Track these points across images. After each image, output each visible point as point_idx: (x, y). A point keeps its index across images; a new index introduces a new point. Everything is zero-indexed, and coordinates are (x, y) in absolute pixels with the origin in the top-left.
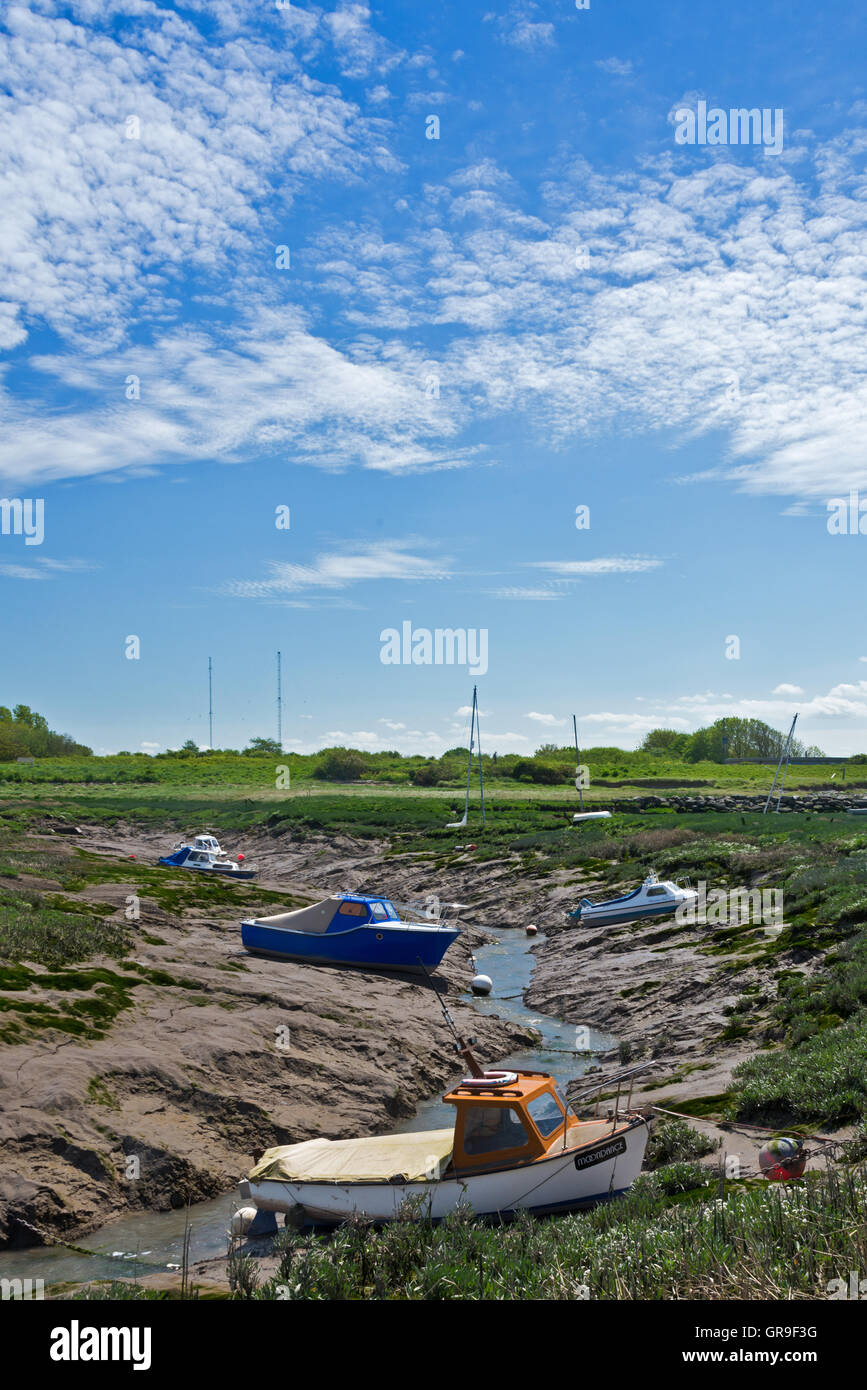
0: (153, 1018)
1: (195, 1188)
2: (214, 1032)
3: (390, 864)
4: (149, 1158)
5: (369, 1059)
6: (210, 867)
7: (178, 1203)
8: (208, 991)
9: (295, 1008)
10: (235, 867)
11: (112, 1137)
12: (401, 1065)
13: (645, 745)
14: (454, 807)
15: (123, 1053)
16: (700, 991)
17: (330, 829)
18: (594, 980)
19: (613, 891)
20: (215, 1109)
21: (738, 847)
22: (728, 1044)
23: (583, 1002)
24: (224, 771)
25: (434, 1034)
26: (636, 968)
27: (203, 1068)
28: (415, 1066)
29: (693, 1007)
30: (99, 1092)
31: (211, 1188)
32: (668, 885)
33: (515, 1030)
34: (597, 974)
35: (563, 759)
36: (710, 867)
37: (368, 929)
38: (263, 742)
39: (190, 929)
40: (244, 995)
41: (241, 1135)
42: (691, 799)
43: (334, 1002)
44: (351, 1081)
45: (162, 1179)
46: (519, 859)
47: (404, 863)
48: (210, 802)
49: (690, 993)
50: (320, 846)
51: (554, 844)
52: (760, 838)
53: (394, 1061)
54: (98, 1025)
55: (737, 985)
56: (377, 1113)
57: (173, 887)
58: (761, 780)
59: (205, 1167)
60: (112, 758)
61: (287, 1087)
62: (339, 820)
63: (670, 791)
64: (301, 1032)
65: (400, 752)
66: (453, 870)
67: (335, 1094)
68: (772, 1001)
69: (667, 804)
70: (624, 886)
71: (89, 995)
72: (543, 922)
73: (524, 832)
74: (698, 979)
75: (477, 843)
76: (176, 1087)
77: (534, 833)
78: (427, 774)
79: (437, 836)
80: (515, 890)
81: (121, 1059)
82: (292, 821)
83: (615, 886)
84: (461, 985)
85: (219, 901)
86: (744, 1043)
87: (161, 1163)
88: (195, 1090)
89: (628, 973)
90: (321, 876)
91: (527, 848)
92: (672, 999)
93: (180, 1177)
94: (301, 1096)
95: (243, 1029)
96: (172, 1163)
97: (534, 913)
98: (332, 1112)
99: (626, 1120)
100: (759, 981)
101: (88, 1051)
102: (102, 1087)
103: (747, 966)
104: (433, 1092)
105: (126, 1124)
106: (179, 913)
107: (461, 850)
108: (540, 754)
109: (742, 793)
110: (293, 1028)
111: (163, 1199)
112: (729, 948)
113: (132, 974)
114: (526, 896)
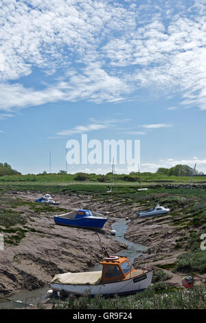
0: (30, 240)
1: (38, 284)
2: (45, 244)
3: (92, 201)
4: (27, 276)
5: (84, 252)
6: (48, 202)
7: (34, 288)
8: (44, 233)
9: (66, 238)
10: (54, 202)
11: (18, 271)
13: (157, 171)
14: (108, 187)
15: (22, 249)
16: (170, 235)
17: (78, 193)
18: (142, 232)
19: (148, 209)
20: (44, 264)
21: (180, 198)
23: (139, 238)
24: (53, 178)
25: (101, 245)
26: (153, 229)
27: (42, 253)
28: (95, 254)
29: (168, 239)
30: (16, 259)
31: (42, 284)
32: (162, 207)
33: (121, 245)
34: (143, 230)
35: (136, 175)
36: (173, 203)
37: (85, 218)
38: (62, 171)
39: (42, 218)
40: (53, 235)
41: (50, 271)
42: (169, 185)
43: (75, 237)
44: (79, 257)
45: (30, 282)
46: (124, 201)
47: (95, 201)
48: (49, 186)
49: (167, 236)
50: (75, 197)
51: (133, 197)
52: (186, 195)
53: (90, 252)
54: (17, 242)
55: (179, 234)
56: (85, 266)
57: (38, 207)
59: (41, 279)
60: (26, 175)
61: (63, 259)
62: (80, 191)
63: (163, 183)
64: (67, 244)
65: (96, 174)
66: (108, 203)
67: (74, 261)
68: (188, 238)
69: (163, 186)
70: (151, 208)
71: (15, 234)
72: (130, 217)
73: (125, 194)
74: (169, 232)
75: (114, 196)
76: (35, 258)
77: (128, 194)
78: (102, 179)
79: (104, 195)
80: (123, 208)
81: (22, 251)
82: (69, 191)
83: (148, 207)
84: (108, 233)
85: (49, 211)
87: (30, 278)
88: (39, 259)
89: (151, 230)
90: (75, 204)
91: (126, 198)
92: (162, 237)
93: (34, 282)
94: (66, 261)
95: (52, 243)
96: (33, 278)
97: (128, 214)
98: (74, 265)
99: (147, 270)
100: (185, 233)
101: (14, 248)
103: (182, 229)
104: (100, 260)
105: (22, 267)
106: (39, 214)
107: (110, 198)
108: (130, 174)
109: (182, 184)
110: (65, 243)
111: (30, 287)
112: (177, 224)
113: (26, 229)
114: (126, 210)
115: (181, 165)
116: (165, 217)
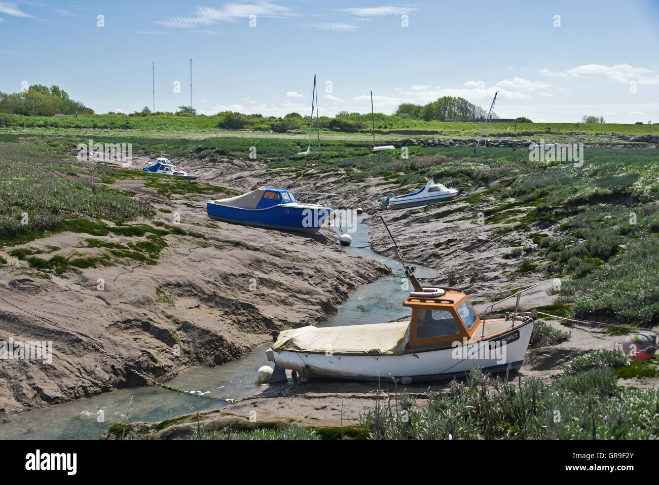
0: (180, 254)
1: (228, 353)
2: (217, 262)
3: (270, 174)
4: (200, 335)
5: (304, 280)
6: (172, 174)
7: (220, 361)
8: (205, 239)
9: (256, 250)
10: (185, 174)
11: (176, 322)
12: (324, 284)
13: (397, 112)
14: (298, 144)
15: (170, 273)
16: (483, 245)
17: (231, 155)
18: (413, 238)
19: (404, 190)
20: (229, 307)
21: (476, 165)
22: (523, 275)
23: (410, 250)
24: (169, 123)
25: (335, 266)
26: (437, 231)
27: (216, 282)
28: (332, 284)
29: (480, 254)
30: (162, 295)
31: (236, 353)
32: (440, 185)
33: (378, 265)
34: (413, 235)
35: (352, 119)
36: (461, 176)
37: (280, 207)
38: (186, 108)
39: (176, 206)
40: (226, 242)
41: (245, 322)
42: (430, 141)
43: (276, 247)
44: (300, 292)
45: (209, 347)
46: (344, 172)
47: (278, 173)
48: (162, 139)
49: (476, 245)
50: (225, 164)
51: (363, 164)
52: (488, 160)
53: (320, 281)
54: (152, 257)
55: (506, 241)
56: (317, 311)
57: (163, 182)
58: (469, 131)
59: (233, 341)
60: (105, 116)
61: (263, 295)
62: (235, 151)
63: (417, 136)
64: (263, 264)
65: (262, 114)
66: (307, 178)
67: (291, 300)
68: (535, 251)
69: (417, 143)
70: (411, 186)
71: (143, 239)
72: (365, 206)
73: (345, 157)
74: (480, 237)
75: (318, 163)
76: (204, 293)
77: (351, 158)
78: (280, 126)
79: (295, 159)
80: (347, 188)
81: (170, 276)
82: (210, 151)
83: (405, 187)
84: (333, 240)
85: (190, 191)
86: (533, 275)
87: (208, 338)
88: (216, 295)
89: (432, 234)
90: (231, 180)
91: (348, 166)
92: (466, 249)
93: (219, 346)
94: (271, 300)
95: (232, 261)
96: (214, 338)
97: (359, 202)
98: (291, 310)
99: (520, 320)
100: (520, 239)
101: (150, 271)
102: (163, 293)
103: (511, 230)
104: (342, 299)
105: (180, 314)
106: (168, 197)
107: (309, 167)
108: (338, 116)
109: (458, 138)
110: (259, 261)
111: (210, 359)
112: (496, 221)
113: (161, 228)
114: (353, 192)
115: (450, 99)
116: (455, 207)
